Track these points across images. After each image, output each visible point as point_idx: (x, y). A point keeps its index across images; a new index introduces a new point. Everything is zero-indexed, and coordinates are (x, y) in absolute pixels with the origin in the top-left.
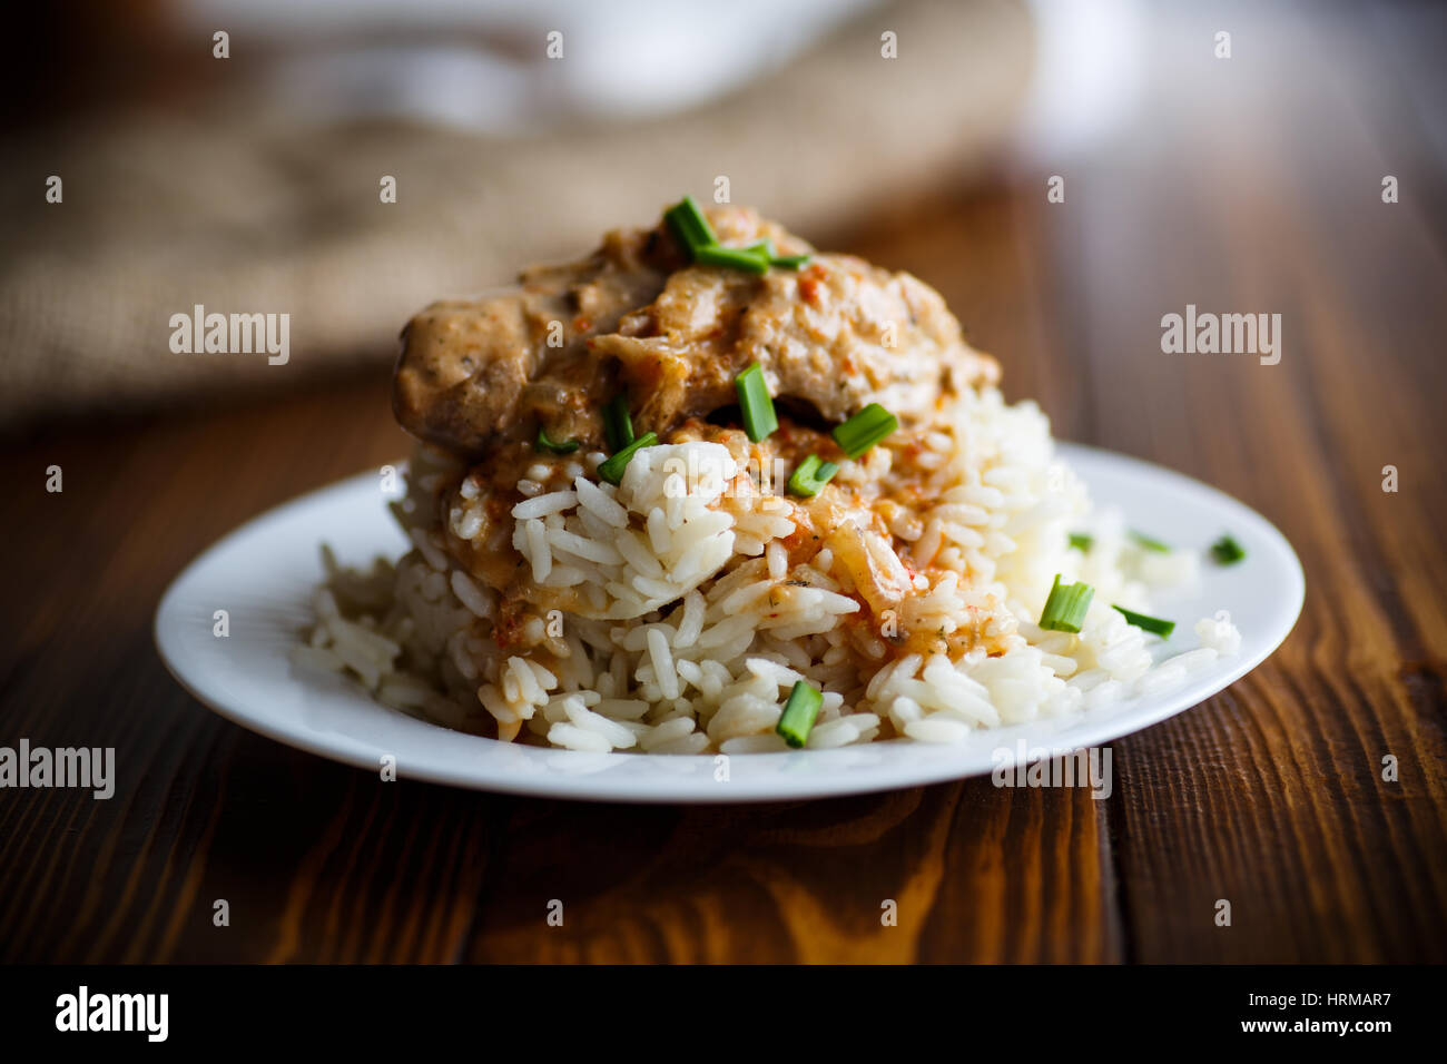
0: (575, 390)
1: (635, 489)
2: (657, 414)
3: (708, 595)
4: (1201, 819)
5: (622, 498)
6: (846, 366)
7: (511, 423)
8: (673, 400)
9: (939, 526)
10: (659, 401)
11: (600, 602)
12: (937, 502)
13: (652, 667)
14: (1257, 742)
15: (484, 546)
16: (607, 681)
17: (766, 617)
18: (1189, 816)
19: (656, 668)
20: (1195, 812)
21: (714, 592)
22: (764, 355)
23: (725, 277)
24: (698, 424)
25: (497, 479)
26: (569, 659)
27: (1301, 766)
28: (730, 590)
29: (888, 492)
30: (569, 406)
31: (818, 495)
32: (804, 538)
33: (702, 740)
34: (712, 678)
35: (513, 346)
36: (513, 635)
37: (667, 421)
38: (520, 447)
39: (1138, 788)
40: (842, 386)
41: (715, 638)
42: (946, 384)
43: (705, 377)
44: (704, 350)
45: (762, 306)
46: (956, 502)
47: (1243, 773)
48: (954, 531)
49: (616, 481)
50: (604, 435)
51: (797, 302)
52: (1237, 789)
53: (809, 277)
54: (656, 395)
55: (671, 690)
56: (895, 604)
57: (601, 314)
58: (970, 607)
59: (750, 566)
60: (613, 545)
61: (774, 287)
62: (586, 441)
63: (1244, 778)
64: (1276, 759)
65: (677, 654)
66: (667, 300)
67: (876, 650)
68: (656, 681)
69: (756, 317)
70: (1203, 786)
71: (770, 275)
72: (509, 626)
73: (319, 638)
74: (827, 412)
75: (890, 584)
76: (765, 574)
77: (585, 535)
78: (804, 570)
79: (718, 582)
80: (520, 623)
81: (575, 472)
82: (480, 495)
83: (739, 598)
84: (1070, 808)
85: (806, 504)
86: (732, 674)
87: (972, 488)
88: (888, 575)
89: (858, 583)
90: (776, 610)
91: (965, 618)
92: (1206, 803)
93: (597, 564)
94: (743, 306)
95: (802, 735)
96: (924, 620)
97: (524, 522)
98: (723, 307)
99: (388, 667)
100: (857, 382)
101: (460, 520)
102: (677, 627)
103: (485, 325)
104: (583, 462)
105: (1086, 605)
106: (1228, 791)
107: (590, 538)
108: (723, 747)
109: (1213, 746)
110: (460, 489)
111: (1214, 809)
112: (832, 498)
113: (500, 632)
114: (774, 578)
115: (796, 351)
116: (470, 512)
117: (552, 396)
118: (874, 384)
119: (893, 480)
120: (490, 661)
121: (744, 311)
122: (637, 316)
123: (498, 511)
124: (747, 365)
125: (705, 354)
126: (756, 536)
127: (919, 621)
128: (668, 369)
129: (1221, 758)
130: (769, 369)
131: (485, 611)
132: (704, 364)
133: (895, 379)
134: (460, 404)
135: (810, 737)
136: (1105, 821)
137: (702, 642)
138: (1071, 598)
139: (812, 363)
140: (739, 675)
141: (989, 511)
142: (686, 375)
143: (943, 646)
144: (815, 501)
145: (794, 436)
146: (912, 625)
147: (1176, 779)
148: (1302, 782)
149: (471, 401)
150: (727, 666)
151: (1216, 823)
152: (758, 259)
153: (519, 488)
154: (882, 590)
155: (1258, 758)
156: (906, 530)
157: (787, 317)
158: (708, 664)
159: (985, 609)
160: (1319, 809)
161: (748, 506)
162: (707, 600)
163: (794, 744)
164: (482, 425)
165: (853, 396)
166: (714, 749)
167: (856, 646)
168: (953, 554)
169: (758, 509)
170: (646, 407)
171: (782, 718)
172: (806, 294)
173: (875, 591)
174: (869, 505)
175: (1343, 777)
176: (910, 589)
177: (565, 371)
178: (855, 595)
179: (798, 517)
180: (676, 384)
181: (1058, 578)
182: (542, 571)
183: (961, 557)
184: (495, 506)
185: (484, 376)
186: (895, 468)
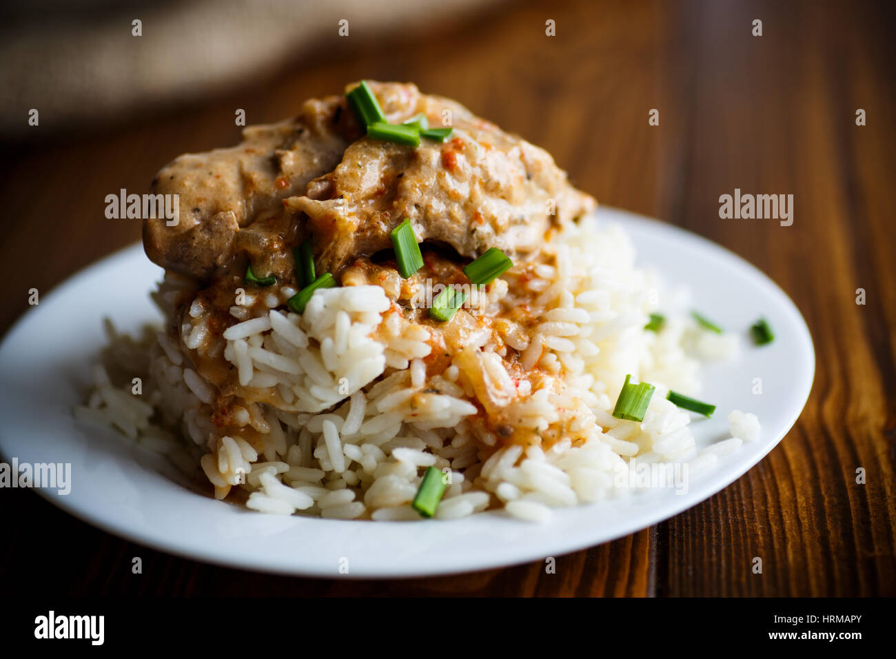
0: (274, 237)
1: (313, 322)
2: (334, 258)
3: (368, 394)
4: (723, 576)
5: (304, 327)
6: (476, 217)
7: (227, 260)
8: (346, 246)
9: (541, 339)
10: (334, 248)
11: (289, 399)
12: (541, 320)
13: (326, 446)
14: (772, 496)
15: (206, 354)
16: (296, 453)
17: (409, 416)
18: (715, 569)
19: (328, 448)
20: (719, 566)
21: (372, 394)
22: (413, 211)
23: (387, 149)
24: (364, 264)
25: (216, 303)
26: (268, 434)
27: (802, 521)
28: (383, 393)
29: (506, 311)
30: (269, 250)
31: (451, 320)
32: (439, 356)
33: (360, 508)
34: (370, 458)
35: (230, 199)
36: (227, 420)
37: (341, 262)
38: (233, 280)
39: (681, 540)
40: (472, 232)
41: (373, 428)
42: (554, 221)
43: (369, 228)
44: (369, 207)
45: (414, 173)
46: (554, 321)
47: (759, 526)
48: (552, 342)
49: (300, 312)
50: (295, 272)
51: (440, 169)
52: (753, 543)
53: (450, 149)
54: (332, 244)
55: (339, 466)
56: (503, 408)
57: (297, 175)
58: (559, 409)
59: (398, 376)
60: (297, 362)
61: (424, 158)
62: (281, 276)
63: (759, 533)
64: (784, 514)
65: (344, 440)
66: (343, 169)
67: (490, 440)
68: (328, 458)
69: (408, 183)
70: (728, 540)
71: (421, 147)
72: (224, 413)
73: (95, 401)
74: (461, 251)
75: (500, 393)
76: (408, 383)
77: (277, 352)
78: (437, 380)
79: (375, 386)
80: (231, 412)
81: (272, 301)
82: (204, 314)
83: (390, 401)
84: (628, 559)
85: (442, 328)
86: (385, 453)
87: (568, 310)
88: (498, 387)
89: (477, 392)
90: (415, 412)
91: (555, 417)
92: (728, 556)
93: (286, 373)
94: (400, 172)
95: (430, 509)
96: (524, 420)
97: (233, 342)
98: (385, 172)
99: (144, 424)
100: (484, 229)
101: (189, 334)
102: (345, 418)
103: (211, 183)
104: (278, 294)
105: (648, 400)
106: (746, 545)
107: (280, 354)
108: (375, 515)
109: (740, 499)
110: (189, 310)
111: (733, 562)
112: (460, 321)
113: (217, 417)
114: (415, 387)
115: (438, 207)
116: (195, 327)
117: (257, 240)
118: (497, 229)
119: (509, 299)
120: (211, 435)
121: (400, 176)
122: (320, 181)
123: (216, 327)
124: (401, 220)
125: (370, 210)
126: (402, 354)
127: (520, 421)
128: (340, 226)
129: (745, 511)
130: (418, 222)
131: (207, 399)
132: (369, 218)
133: (514, 222)
134: (189, 246)
135: (437, 510)
136: (653, 572)
137: (362, 431)
138: (637, 395)
139: (450, 215)
140: (388, 457)
141: (579, 325)
142: (355, 228)
143: (538, 439)
144: (448, 325)
145: (436, 269)
146: (516, 424)
147: (709, 532)
148: (801, 538)
149: (197, 244)
150: (381, 447)
151: (734, 578)
152: (412, 134)
153: (231, 313)
154: (494, 400)
155: (771, 512)
156: (517, 343)
157: (431, 182)
158: (366, 447)
159: (571, 409)
160: (811, 567)
161: (396, 332)
162: (367, 398)
163: (425, 515)
164: (206, 261)
165: (481, 239)
166: (367, 516)
167: (475, 434)
168: (551, 358)
169: (404, 335)
170: (325, 253)
171: (417, 496)
172: (447, 163)
173: (488, 400)
174: (490, 323)
175: (832, 534)
176: (516, 396)
177: (268, 220)
178: (474, 401)
179: (435, 339)
180: (347, 236)
181: (628, 377)
182: (246, 377)
183: (558, 359)
184: (215, 323)
185: (207, 225)
186: (512, 290)
